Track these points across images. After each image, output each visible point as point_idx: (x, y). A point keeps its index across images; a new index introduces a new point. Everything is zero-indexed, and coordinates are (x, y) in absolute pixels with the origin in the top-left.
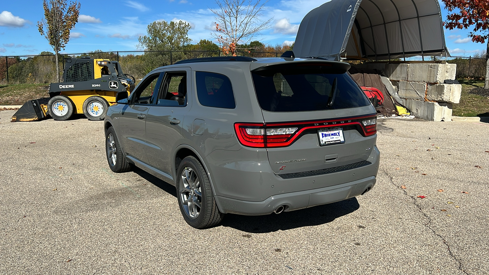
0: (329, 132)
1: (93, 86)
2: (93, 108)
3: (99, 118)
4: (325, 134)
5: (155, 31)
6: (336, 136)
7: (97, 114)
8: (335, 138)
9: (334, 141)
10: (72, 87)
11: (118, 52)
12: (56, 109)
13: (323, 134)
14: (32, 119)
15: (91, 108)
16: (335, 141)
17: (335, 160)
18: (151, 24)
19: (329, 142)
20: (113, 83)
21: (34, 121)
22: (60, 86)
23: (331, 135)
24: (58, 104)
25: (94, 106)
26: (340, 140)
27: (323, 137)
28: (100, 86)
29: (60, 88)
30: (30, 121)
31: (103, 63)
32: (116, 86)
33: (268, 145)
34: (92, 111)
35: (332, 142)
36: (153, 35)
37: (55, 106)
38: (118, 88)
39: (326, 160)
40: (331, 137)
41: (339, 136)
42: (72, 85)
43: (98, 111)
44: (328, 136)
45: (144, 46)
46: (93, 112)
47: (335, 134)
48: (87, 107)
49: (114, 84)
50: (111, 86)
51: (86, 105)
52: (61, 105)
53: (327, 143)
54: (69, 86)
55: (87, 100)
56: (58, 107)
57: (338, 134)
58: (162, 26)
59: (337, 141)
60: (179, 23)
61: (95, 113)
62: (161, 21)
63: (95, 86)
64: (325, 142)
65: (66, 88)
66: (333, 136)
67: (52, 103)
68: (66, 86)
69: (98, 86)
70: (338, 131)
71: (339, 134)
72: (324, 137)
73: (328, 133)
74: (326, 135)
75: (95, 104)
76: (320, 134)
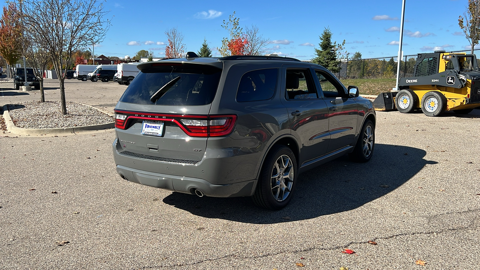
1: (433, 80)
2: (430, 103)
3: (433, 114)
4: (148, 125)
6: (156, 129)
7: (432, 110)
8: (155, 131)
10: (416, 82)
12: (402, 102)
13: (146, 125)
14: (381, 110)
15: (428, 103)
16: (153, 133)
17: (157, 151)
19: (148, 132)
20: (450, 78)
21: (383, 111)
22: (407, 80)
23: (152, 127)
24: (404, 97)
25: (431, 102)
26: (157, 133)
28: (438, 81)
29: (407, 82)
30: (380, 111)
31: (448, 57)
32: (453, 82)
34: (429, 106)
35: (150, 133)
37: (401, 99)
38: (454, 83)
39: (149, 148)
42: (416, 80)
43: (433, 107)
44: (150, 128)
46: (430, 108)
47: (155, 127)
48: (424, 102)
49: (451, 80)
50: (448, 81)
51: (424, 100)
52: (406, 99)
53: (146, 133)
54: (414, 80)
55: (425, 95)
56: (403, 101)
57: (158, 128)
59: (154, 133)
61: (431, 108)
63: (434, 81)
65: (411, 82)
66: (153, 129)
67: (399, 96)
68: (411, 80)
69: (436, 81)
70: (159, 125)
71: (159, 127)
72: (146, 128)
73: (151, 125)
74: (148, 127)
75: (432, 99)
76: (145, 124)
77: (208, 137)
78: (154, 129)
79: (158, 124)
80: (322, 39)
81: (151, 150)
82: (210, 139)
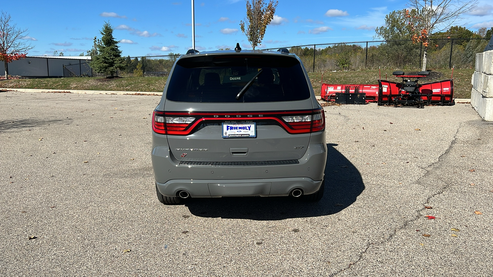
0: (237, 125)
4: (231, 127)
5: (393, 20)
6: (245, 130)
8: (243, 132)
9: (240, 135)
11: (315, 45)
13: (228, 127)
16: (242, 135)
17: (245, 154)
18: (390, 13)
19: (234, 135)
23: (238, 128)
26: (249, 135)
27: (227, 130)
33: (169, 132)
35: (237, 136)
36: (390, 25)
39: (233, 153)
40: (238, 130)
41: (249, 130)
44: (234, 129)
45: (381, 37)
47: (244, 128)
53: (231, 136)
57: (247, 128)
58: (402, 14)
59: (244, 135)
60: (421, 10)
62: (401, 10)
64: (229, 135)
66: (240, 130)
70: (249, 125)
71: (249, 128)
72: (229, 130)
73: (235, 126)
74: (232, 128)
76: (225, 126)
77: (311, 133)
78: (242, 130)
79: (246, 124)
80: (103, 34)
81: (234, 154)
82: (313, 134)
